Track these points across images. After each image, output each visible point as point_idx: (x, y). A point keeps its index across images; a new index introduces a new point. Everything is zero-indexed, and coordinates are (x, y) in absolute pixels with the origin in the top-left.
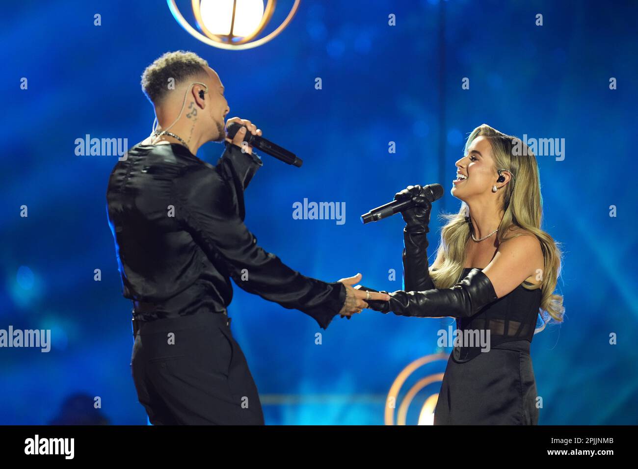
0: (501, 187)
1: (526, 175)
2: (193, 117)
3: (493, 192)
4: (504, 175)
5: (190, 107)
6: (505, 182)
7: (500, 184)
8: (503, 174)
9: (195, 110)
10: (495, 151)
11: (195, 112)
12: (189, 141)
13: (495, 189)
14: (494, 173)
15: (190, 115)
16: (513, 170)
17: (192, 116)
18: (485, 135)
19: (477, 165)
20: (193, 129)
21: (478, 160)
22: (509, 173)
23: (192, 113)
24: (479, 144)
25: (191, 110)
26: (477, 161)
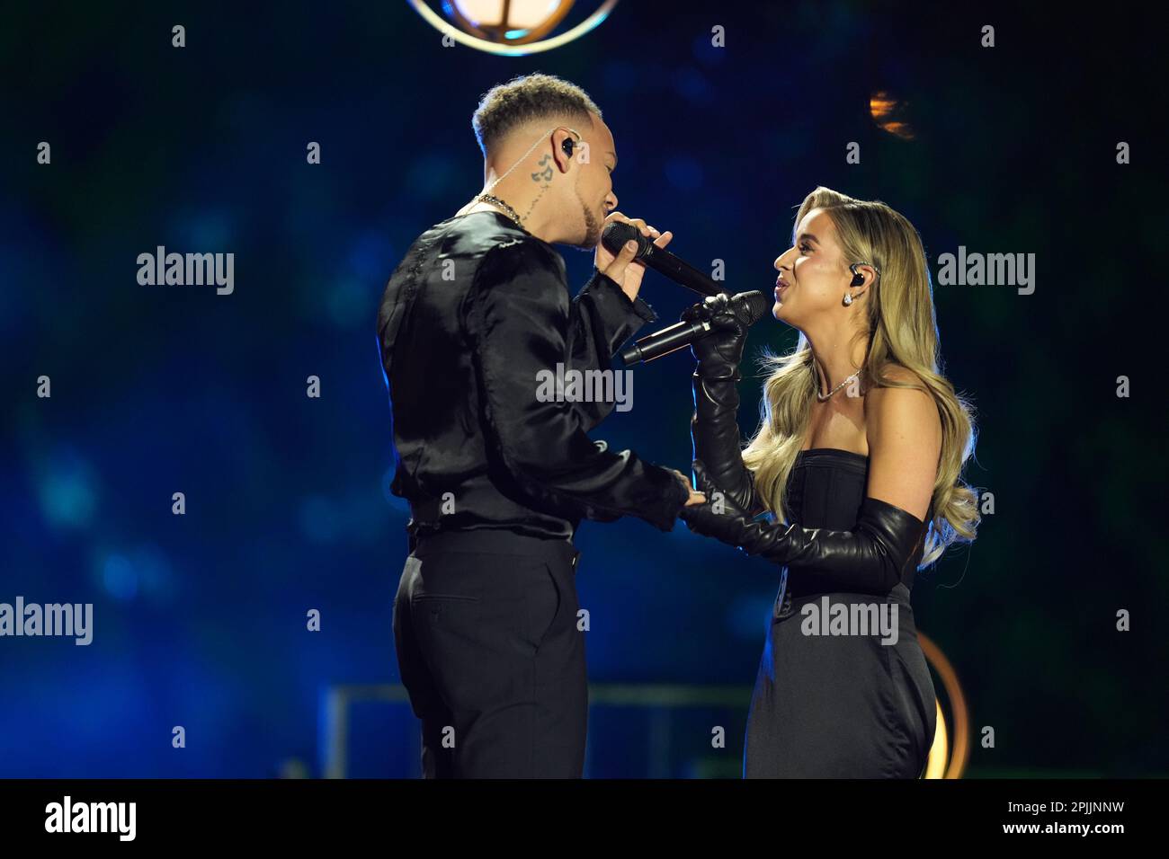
0: (860, 295)
1: (902, 269)
2: (543, 182)
3: (845, 305)
4: (863, 272)
5: (542, 164)
6: (866, 286)
7: (857, 289)
8: (859, 271)
9: (549, 169)
10: (841, 231)
11: (548, 174)
12: (525, 218)
13: (848, 300)
14: (843, 272)
15: (539, 176)
16: (876, 263)
17: (543, 178)
18: (821, 205)
19: (813, 261)
20: (537, 200)
21: (813, 251)
22: (870, 268)
23: (542, 174)
24: (813, 223)
25: (543, 169)
26: (811, 253)
